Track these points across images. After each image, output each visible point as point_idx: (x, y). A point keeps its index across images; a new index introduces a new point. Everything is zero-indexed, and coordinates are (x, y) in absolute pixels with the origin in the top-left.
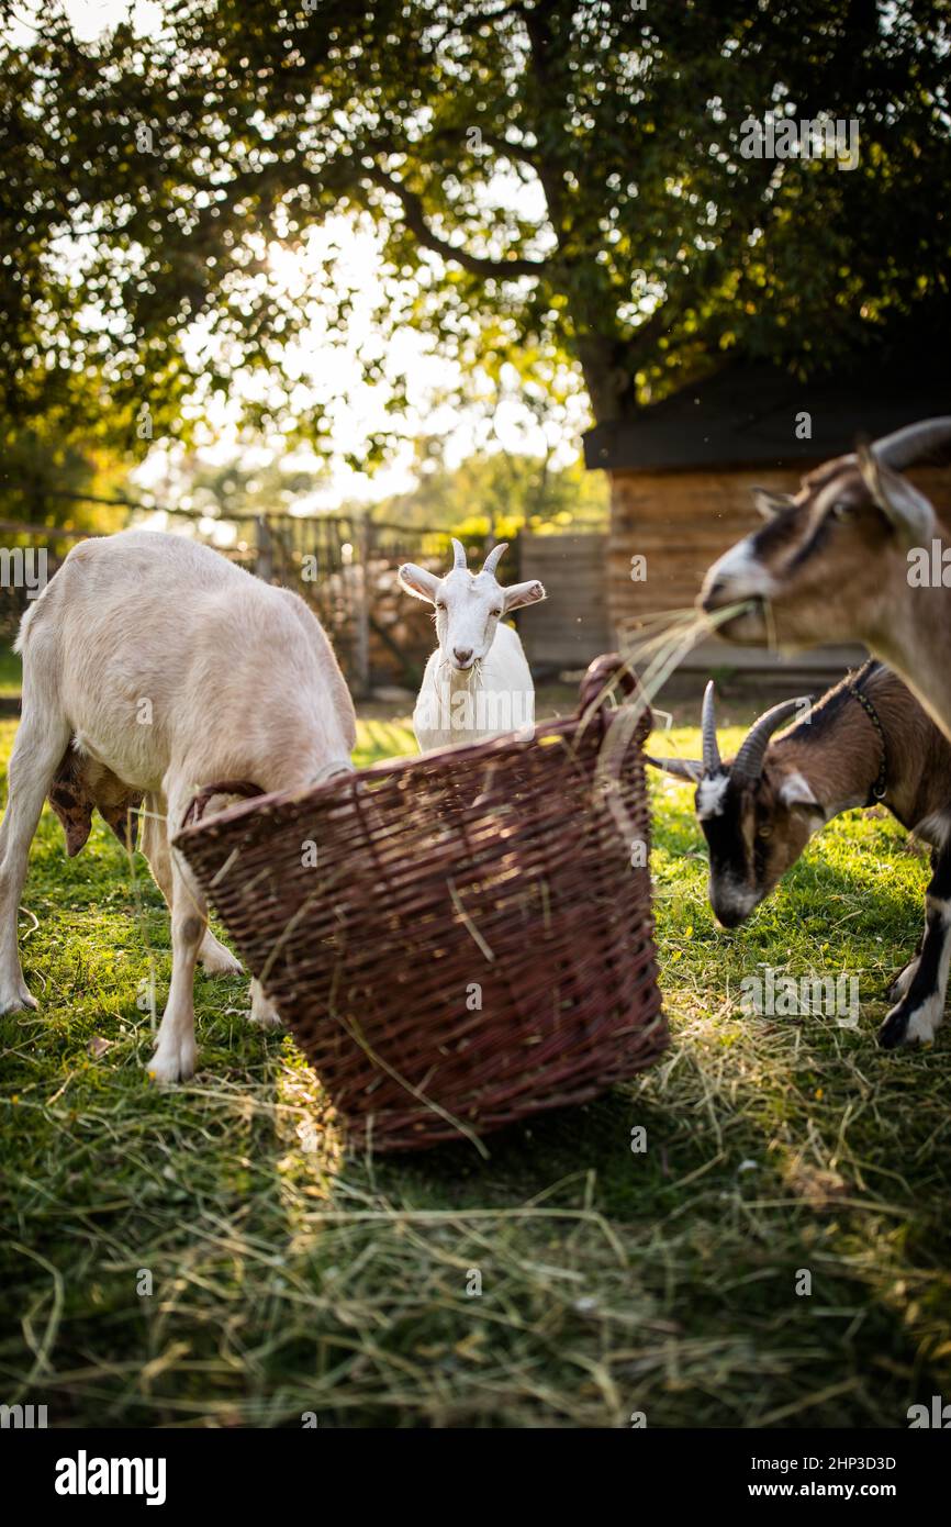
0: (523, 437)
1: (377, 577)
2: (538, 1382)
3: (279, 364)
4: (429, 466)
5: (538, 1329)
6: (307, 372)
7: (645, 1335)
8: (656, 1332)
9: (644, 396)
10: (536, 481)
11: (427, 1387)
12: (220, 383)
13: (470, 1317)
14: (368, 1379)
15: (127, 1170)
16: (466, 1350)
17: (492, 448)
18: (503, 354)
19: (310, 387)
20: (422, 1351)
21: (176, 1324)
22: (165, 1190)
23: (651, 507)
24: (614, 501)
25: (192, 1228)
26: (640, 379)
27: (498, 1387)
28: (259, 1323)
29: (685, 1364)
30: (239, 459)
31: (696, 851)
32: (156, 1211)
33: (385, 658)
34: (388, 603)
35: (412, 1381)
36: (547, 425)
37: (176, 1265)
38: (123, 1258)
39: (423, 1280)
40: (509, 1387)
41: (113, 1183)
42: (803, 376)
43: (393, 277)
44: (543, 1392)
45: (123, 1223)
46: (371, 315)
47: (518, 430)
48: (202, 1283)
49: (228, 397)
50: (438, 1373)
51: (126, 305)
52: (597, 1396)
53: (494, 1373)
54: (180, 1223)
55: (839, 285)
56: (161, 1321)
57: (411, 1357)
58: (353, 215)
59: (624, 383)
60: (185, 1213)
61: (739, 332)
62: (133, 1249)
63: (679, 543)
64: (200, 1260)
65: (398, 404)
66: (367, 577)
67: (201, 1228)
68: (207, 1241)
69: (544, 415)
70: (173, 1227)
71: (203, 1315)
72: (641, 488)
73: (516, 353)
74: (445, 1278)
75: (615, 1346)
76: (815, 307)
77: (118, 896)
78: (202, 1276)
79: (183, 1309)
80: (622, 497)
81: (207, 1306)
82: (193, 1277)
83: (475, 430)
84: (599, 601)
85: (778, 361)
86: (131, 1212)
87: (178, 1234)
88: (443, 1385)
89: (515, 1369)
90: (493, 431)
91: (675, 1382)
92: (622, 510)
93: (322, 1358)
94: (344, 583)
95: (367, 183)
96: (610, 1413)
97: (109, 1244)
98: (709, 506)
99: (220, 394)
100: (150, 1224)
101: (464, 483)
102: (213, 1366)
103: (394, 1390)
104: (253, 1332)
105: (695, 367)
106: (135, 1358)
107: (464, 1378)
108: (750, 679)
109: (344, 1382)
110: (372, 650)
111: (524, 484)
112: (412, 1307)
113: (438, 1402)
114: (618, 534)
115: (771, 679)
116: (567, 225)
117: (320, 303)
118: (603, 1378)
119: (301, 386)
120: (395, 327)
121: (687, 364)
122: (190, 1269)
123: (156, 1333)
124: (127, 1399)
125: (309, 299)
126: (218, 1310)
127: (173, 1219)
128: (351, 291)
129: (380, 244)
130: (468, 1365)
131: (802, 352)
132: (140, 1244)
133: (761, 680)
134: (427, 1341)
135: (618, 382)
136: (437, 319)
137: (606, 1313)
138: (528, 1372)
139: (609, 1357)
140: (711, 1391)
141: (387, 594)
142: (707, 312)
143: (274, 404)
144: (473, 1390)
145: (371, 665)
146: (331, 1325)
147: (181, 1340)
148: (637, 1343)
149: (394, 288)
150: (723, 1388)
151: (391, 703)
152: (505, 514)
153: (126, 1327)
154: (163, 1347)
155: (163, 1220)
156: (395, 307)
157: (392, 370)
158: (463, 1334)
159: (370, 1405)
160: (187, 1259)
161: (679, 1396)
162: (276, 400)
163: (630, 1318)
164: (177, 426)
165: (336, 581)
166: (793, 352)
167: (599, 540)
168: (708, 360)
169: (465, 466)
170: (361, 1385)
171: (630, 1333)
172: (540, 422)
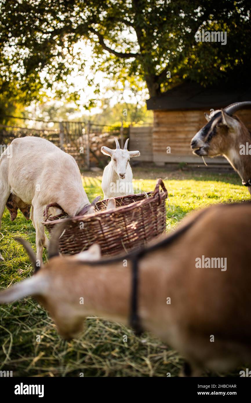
0: (131, 99)
1: (92, 138)
2: (131, 362)
3: (65, 80)
4: (105, 107)
5: (132, 348)
6: (73, 82)
7: (158, 349)
8: (161, 349)
9: (163, 90)
10: (134, 111)
11: (104, 363)
12: (50, 85)
13: (115, 345)
14: (89, 361)
15: (28, 305)
16: (114, 353)
17: (122, 102)
18: (125, 78)
19: (74, 87)
20: (103, 354)
21: (41, 347)
22: (38, 311)
23: (164, 120)
24: (155, 118)
25: (45, 321)
26: (162, 85)
27: (122, 363)
28: (62, 347)
29: (168, 357)
30: (55, 104)
31: (174, 216)
32: (36, 317)
33: (94, 159)
34: (94, 145)
35: (100, 362)
36: (137, 96)
37: (41, 331)
38: (28, 329)
39: (103, 335)
40: (125, 363)
41: (24, 309)
42: (205, 86)
43: (96, 57)
44: (133, 365)
45: (27, 320)
46: (90, 67)
47: (129, 98)
48: (48, 336)
49: (52, 89)
50: (107, 360)
51: (24, 65)
52: (146, 366)
53: (121, 359)
54: (42, 320)
55: (215, 61)
56: (38, 346)
57: (100, 355)
58: (85, 40)
59: (158, 87)
60: (43, 317)
61: (188, 75)
62: (30, 327)
63: (171, 130)
64: (47, 330)
65: (97, 91)
66: (89, 137)
67: (47, 321)
68: (49, 325)
69: (136, 93)
70: (40, 321)
71: (48, 345)
72: (162, 115)
73: (128, 78)
74: (109, 335)
75: (151, 353)
76: (208, 67)
77: (24, 229)
78: (47, 334)
79: (43, 343)
80: (156, 117)
81: (49, 342)
82: (45, 335)
83: (118, 97)
84: (150, 145)
85: (198, 82)
86: (29, 317)
87: (41, 323)
88: (108, 363)
89: (126, 358)
90: (123, 97)
91: (166, 361)
92: (156, 121)
93: (78, 356)
94: (83, 139)
95: (89, 32)
96: (149, 370)
97: (24, 326)
98: (180, 120)
99: (50, 88)
100: (34, 320)
101: (115, 111)
102: (51, 358)
103: (96, 364)
104: (61, 349)
105: (176, 82)
106: (31, 356)
107: (113, 361)
108: (190, 166)
109: (84, 362)
110: (90, 157)
111: (131, 112)
112: (101, 342)
113: (107, 367)
114: (156, 127)
115: (195, 166)
116: (143, 45)
117: (76, 64)
118: (148, 362)
119: (71, 87)
120: (97, 70)
121: (174, 81)
122: (45, 333)
123: (36, 350)
124: (30, 367)
125: (74, 63)
126: (52, 343)
127: (40, 319)
128: (85, 61)
129: (92, 48)
130: (114, 357)
131: (205, 79)
132: (32, 325)
133: (193, 166)
134: (104, 351)
135: (156, 86)
136: (108, 69)
137: (149, 344)
138: (129, 359)
139: (149, 356)
140: (174, 364)
141: (94, 142)
142: (180, 67)
143: (64, 91)
144: (115, 364)
145: (90, 161)
146: (80, 347)
147: (43, 351)
148: (157, 352)
149: (96, 60)
150: (177, 363)
151: (95, 172)
152: (126, 121)
153: (29, 348)
154: (38, 353)
155: (37, 319)
156: (97, 65)
157: (96, 82)
158: (113, 349)
159: (90, 368)
160: (44, 329)
161: (167, 365)
162: (65, 90)
163: (155, 345)
164: (38, 97)
165: (81, 139)
166: (202, 79)
167: (150, 128)
168: (180, 81)
169: (115, 107)
170: (88, 363)
171: (155, 349)
172: (135, 95)
